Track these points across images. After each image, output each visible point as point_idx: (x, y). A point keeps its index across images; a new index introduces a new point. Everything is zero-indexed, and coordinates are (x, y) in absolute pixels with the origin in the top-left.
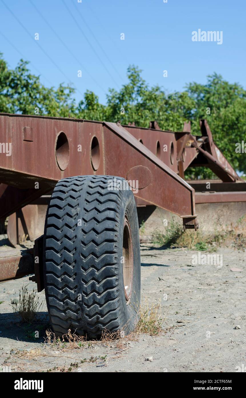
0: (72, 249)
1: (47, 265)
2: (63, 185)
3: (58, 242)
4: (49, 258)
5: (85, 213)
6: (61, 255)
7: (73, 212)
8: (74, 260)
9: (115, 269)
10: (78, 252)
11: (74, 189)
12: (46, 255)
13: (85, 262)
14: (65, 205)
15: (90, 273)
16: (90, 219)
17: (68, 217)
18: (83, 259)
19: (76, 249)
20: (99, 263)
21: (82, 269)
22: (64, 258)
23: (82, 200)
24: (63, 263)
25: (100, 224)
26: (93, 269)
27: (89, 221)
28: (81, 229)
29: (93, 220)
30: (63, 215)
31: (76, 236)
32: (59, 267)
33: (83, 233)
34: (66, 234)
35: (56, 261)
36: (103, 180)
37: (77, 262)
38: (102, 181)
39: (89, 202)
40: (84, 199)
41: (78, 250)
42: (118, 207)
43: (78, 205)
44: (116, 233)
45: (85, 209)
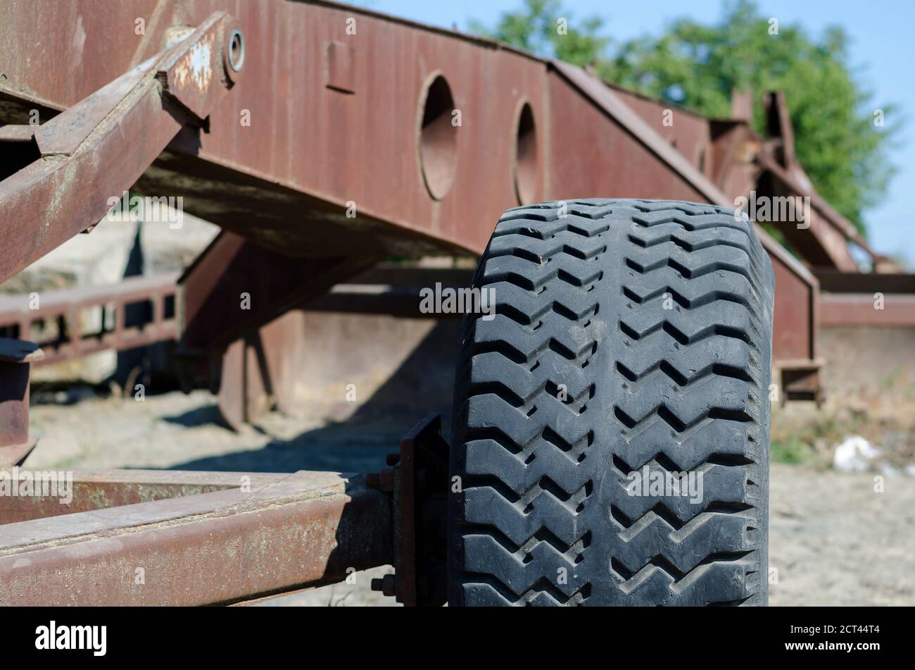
0: (577, 487)
1: (467, 546)
2: (524, 232)
3: (515, 456)
4: (479, 519)
5: (627, 344)
6: (529, 508)
7: (576, 336)
8: (582, 534)
9: (748, 573)
10: (600, 501)
11: (572, 245)
12: (467, 507)
13: (626, 540)
14: (543, 307)
15: (646, 589)
16: (649, 366)
17: (558, 357)
18: (619, 530)
19: (589, 487)
20: (683, 550)
21: (612, 571)
22: (543, 521)
23: (609, 293)
24: (535, 544)
25: (688, 388)
26: (658, 572)
27: (642, 375)
28: (611, 404)
29: (659, 371)
30: (535, 347)
31: (591, 437)
32: (518, 557)
33: (618, 422)
34: (551, 426)
35: (507, 532)
36: (681, 216)
37: (594, 542)
38: (676, 221)
39: (637, 299)
40: (619, 289)
41: (599, 491)
42: (752, 324)
43: (596, 308)
44: (751, 429)
45: (625, 328)
